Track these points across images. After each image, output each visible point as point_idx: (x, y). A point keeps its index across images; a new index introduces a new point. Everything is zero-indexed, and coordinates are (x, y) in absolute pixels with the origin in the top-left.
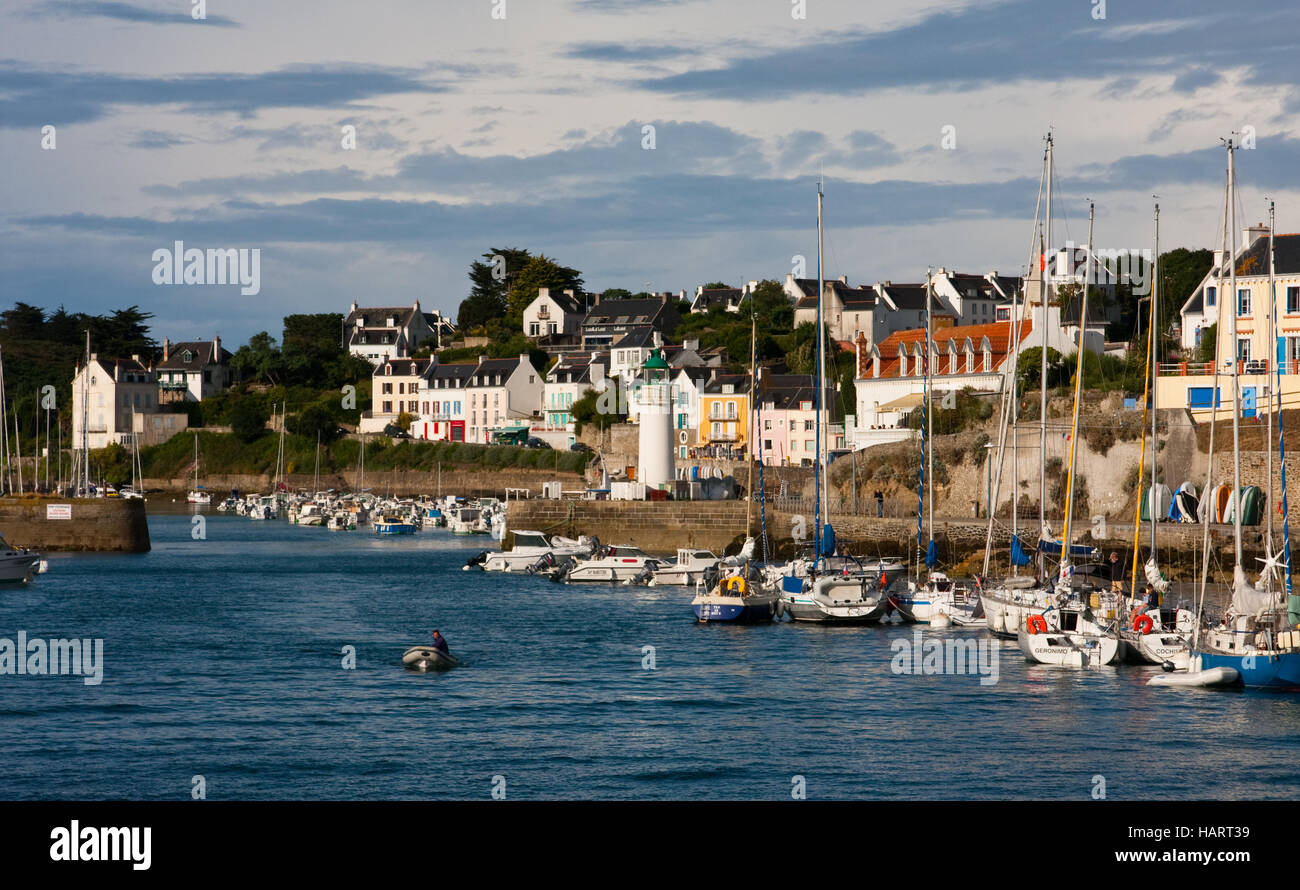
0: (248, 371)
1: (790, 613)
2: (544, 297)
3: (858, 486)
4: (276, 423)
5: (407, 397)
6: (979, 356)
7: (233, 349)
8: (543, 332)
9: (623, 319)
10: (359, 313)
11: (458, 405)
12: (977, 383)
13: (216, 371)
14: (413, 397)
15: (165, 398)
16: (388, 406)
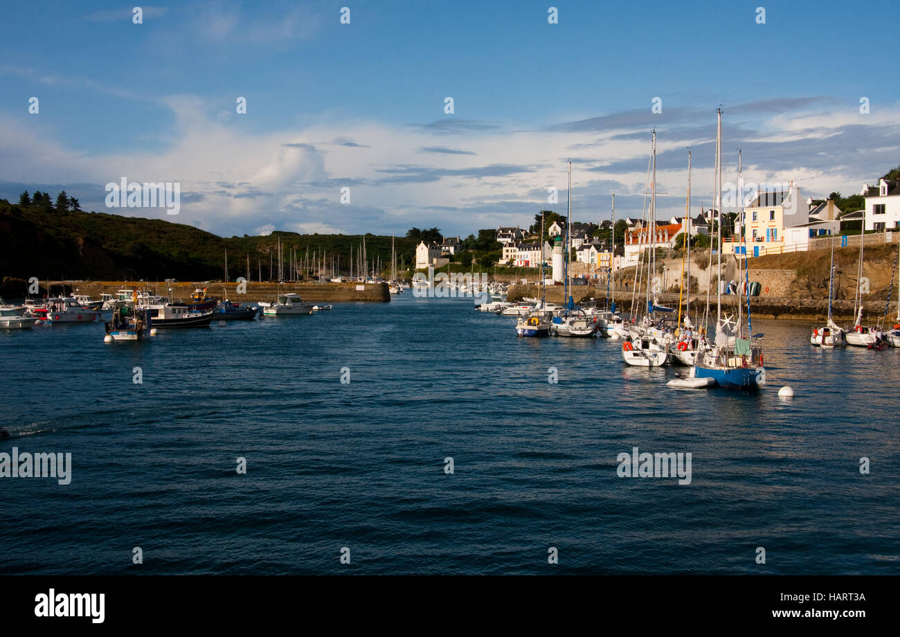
0: (467, 246)
1: (556, 332)
2: (555, 224)
3: (621, 281)
4: (474, 261)
5: (513, 254)
6: (664, 236)
7: (463, 240)
8: (555, 234)
9: (577, 231)
10: (501, 229)
11: (527, 256)
12: (663, 245)
13: (458, 246)
14: (514, 254)
15: (443, 254)
16: (507, 256)
